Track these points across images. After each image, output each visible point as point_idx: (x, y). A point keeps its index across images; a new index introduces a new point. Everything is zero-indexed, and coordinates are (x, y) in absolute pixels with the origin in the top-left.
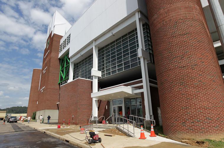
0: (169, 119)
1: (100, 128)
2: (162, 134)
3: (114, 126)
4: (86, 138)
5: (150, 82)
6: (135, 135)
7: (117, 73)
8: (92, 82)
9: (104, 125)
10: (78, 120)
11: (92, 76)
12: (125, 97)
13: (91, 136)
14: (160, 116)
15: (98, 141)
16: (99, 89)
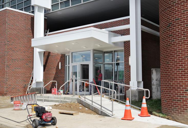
0: (175, 88)
1: (48, 101)
2: (159, 113)
3: (74, 97)
4: (29, 117)
5: (143, 23)
6: (114, 113)
7: (71, 6)
8: (33, 19)
9: (55, 96)
10: (5, 87)
11: (33, 7)
12: (95, 48)
13: (38, 113)
14: (155, 84)
15: (50, 123)
16: (47, 32)
